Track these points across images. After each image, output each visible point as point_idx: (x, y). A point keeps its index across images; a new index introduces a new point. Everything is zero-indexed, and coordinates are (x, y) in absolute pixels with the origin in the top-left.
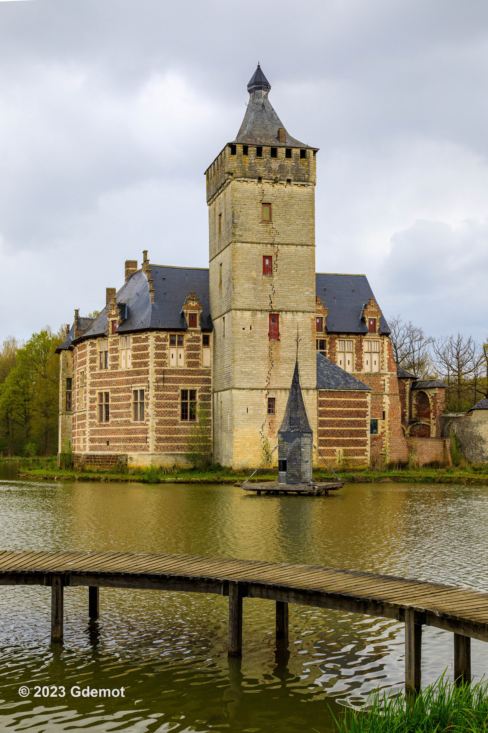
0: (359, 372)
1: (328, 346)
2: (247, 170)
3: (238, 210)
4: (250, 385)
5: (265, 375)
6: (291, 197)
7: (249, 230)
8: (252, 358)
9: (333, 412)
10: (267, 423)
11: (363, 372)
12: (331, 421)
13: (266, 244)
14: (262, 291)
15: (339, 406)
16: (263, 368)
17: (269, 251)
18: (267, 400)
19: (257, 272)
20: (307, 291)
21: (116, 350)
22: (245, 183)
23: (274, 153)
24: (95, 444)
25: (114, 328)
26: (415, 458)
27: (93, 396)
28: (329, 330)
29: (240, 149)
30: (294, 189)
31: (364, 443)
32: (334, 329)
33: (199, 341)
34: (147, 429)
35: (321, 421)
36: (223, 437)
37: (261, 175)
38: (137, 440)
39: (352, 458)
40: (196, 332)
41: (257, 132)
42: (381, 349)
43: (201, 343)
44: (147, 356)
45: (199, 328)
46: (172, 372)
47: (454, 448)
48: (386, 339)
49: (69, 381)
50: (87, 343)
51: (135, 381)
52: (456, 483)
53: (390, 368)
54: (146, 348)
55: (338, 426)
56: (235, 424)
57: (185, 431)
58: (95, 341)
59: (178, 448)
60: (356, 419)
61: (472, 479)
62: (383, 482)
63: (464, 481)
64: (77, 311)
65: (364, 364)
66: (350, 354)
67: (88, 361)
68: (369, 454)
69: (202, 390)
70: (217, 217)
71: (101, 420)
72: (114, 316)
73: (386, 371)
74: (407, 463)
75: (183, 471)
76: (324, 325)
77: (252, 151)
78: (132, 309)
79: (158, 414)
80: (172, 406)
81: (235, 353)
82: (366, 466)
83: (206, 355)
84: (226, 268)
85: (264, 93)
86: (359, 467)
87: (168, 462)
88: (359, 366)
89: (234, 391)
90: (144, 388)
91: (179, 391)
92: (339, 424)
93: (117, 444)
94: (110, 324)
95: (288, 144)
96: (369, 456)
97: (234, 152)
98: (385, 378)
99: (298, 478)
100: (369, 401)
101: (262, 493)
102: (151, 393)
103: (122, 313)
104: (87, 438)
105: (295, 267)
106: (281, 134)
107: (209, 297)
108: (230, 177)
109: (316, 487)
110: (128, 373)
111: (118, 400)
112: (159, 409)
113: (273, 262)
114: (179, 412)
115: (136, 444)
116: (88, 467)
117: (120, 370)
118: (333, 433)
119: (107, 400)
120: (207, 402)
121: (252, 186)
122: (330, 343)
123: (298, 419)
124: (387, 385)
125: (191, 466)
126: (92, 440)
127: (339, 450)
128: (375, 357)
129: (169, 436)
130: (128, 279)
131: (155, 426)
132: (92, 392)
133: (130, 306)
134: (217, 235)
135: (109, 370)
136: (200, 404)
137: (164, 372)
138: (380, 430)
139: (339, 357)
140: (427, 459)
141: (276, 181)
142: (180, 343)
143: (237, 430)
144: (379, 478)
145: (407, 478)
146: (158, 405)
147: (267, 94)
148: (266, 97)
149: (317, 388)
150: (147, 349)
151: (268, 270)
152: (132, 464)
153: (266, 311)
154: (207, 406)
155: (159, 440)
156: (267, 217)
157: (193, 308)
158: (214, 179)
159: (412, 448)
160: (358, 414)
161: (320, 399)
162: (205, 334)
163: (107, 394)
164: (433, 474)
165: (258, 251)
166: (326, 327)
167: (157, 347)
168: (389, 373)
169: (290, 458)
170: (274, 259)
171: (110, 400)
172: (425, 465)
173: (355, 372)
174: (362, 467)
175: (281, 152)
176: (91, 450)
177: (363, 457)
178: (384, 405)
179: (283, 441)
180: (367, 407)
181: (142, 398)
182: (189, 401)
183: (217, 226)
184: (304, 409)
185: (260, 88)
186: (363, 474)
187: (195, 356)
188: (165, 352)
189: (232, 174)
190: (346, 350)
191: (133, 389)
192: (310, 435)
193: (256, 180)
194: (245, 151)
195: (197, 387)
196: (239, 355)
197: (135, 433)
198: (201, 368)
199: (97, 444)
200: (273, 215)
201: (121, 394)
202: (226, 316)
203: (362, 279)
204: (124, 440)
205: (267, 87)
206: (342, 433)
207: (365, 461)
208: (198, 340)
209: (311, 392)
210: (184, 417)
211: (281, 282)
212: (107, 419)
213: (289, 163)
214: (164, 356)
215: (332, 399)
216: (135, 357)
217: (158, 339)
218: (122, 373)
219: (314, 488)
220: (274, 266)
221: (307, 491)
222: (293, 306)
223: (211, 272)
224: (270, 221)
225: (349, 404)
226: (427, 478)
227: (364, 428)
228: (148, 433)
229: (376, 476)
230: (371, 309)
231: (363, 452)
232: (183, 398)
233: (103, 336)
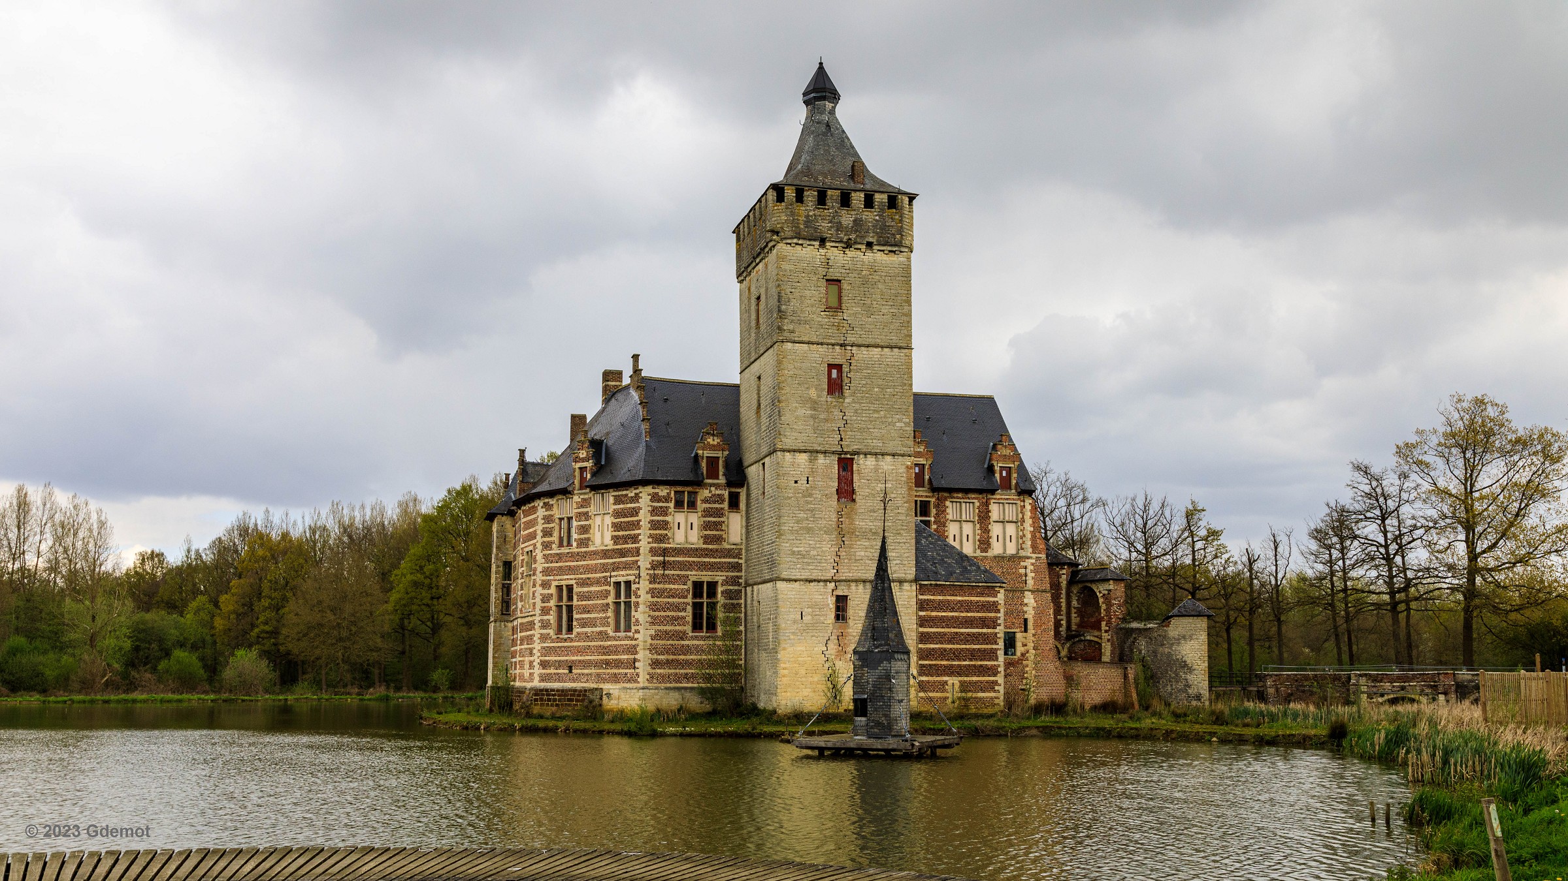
0: (984, 554)
1: (933, 511)
2: (802, 226)
3: (788, 291)
4: (806, 575)
5: (831, 558)
6: (873, 269)
7: (806, 322)
8: (809, 530)
9: (942, 619)
10: (834, 637)
11: (990, 554)
12: (939, 633)
13: (833, 345)
14: (826, 420)
15: (953, 610)
16: (827, 546)
17: (837, 356)
18: (834, 599)
19: (817, 390)
20: (900, 421)
21: (587, 516)
22: (799, 248)
23: (845, 200)
24: (548, 671)
25: (582, 479)
26: (1077, 696)
27: (546, 592)
28: (935, 484)
29: (790, 193)
30: (878, 257)
31: (993, 671)
32: (944, 484)
33: (723, 501)
34: (635, 647)
35: (922, 633)
36: (761, 659)
37: (825, 235)
38: (618, 664)
39: (974, 695)
40: (717, 486)
41: (818, 167)
42: (1020, 516)
43: (726, 505)
44: (637, 525)
45: (722, 480)
46: (679, 551)
47: (1141, 681)
48: (1028, 501)
49: (508, 567)
50: (539, 503)
51: (616, 567)
52: (1145, 738)
53: (1034, 547)
54: (635, 512)
55: (950, 642)
56: (782, 638)
57: (698, 650)
58: (552, 501)
59: (686, 677)
60: (980, 630)
61: (1172, 731)
62: (1026, 736)
63: (1159, 734)
64: (522, 452)
65: (993, 541)
66: (970, 525)
67: (540, 533)
68: (1001, 689)
69: (725, 583)
70: (753, 302)
71: (559, 631)
72: (583, 460)
73: (1028, 552)
74: (1065, 705)
75: (694, 716)
76: (927, 477)
77: (810, 196)
78: (614, 448)
79: (654, 621)
80: (677, 608)
81: (782, 521)
82: (997, 709)
83: (735, 525)
84: (767, 382)
85: (829, 105)
86: (985, 711)
87: (671, 701)
88: (985, 544)
89: (780, 584)
90: (632, 578)
91: (690, 584)
92: (953, 639)
93: (586, 671)
94: (577, 473)
95: (868, 187)
96: (1002, 691)
97: (780, 198)
98: (1028, 563)
99: (885, 728)
100: (1002, 602)
101: (827, 753)
102: (643, 587)
103: (597, 456)
104: (536, 660)
105: (880, 382)
106: (857, 170)
107: (739, 430)
108: (775, 237)
109: (917, 744)
110: (605, 554)
111: (589, 598)
112: (657, 613)
113: (844, 375)
114: (690, 619)
115: (616, 671)
116: (536, 710)
117: (592, 548)
118: (943, 654)
119: (570, 598)
120: (735, 602)
121: (809, 253)
122: (937, 506)
123: (886, 630)
124: (1031, 575)
125: (707, 707)
126: (544, 664)
127: (954, 681)
128: (1011, 529)
129: (671, 657)
130: (606, 401)
131: (650, 641)
132: (545, 585)
133: (610, 443)
134: (753, 331)
135: (574, 548)
136: (725, 606)
137: (665, 552)
138: (1020, 649)
139: (952, 529)
140: (1095, 697)
141: (848, 245)
142: (692, 505)
143: (784, 649)
144: (1019, 728)
145: (1065, 729)
146: (654, 607)
147: (834, 108)
148: (832, 112)
149: (916, 580)
150: (637, 514)
151: (835, 387)
152: (610, 704)
153: (833, 453)
154: (734, 608)
155: (655, 664)
156: (834, 302)
157: (713, 448)
158: (748, 240)
159: (1073, 680)
160: (984, 623)
161: (921, 597)
162: (733, 490)
163: (570, 588)
164: (1107, 722)
165: (820, 356)
166: (930, 480)
167: (654, 511)
168: (1034, 556)
169: (873, 694)
170: (845, 369)
171: (575, 597)
172: (1095, 708)
173: (978, 553)
174: (989, 711)
175: (858, 198)
176: (542, 680)
177: (992, 694)
178: (1025, 609)
179: (862, 666)
180: (999, 611)
181: (628, 595)
182: (705, 600)
183: (753, 316)
184: (895, 613)
185: (824, 98)
186: (992, 723)
187: (716, 526)
188: (667, 518)
189: (777, 233)
190: (964, 518)
191: (613, 580)
192: (906, 657)
193: (817, 243)
194: (800, 198)
195: (720, 577)
196: (788, 525)
197: (616, 652)
198: (726, 546)
199: (552, 671)
200: (845, 299)
201: (592, 589)
202: (767, 460)
203: (988, 403)
204: (597, 664)
205: (835, 96)
206: (957, 654)
207: (996, 701)
208: (720, 499)
209: (906, 586)
210: (697, 626)
211: (857, 406)
212: (570, 629)
213: (870, 216)
214: (665, 525)
215: (941, 598)
216: (617, 527)
217: (655, 498)
218: (595, 553)
219: (913, 745)
220: (846, 380)
221: (900, 750)
222: (877, 445)
223: (742, 389)
224: (839, 308)
225: (968, 606)
226: (1098, 729)
227: (994, 647)
228: (636, 653)
229: (1014, 726)
230: (1003, 451)
231: (991, 686)
232: (695, 596)
233: (565, 492)
